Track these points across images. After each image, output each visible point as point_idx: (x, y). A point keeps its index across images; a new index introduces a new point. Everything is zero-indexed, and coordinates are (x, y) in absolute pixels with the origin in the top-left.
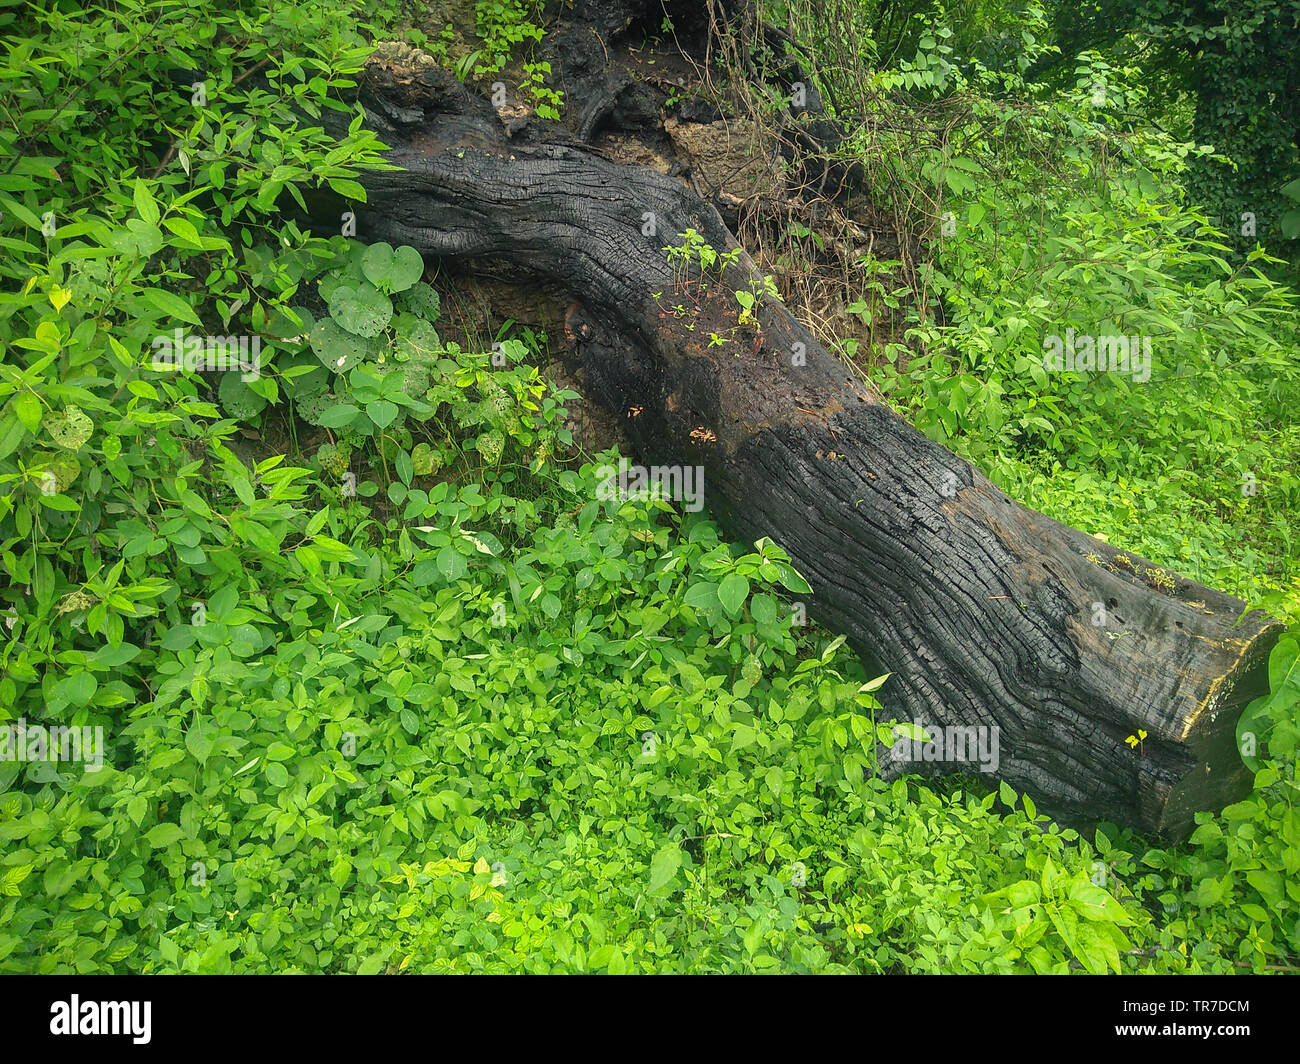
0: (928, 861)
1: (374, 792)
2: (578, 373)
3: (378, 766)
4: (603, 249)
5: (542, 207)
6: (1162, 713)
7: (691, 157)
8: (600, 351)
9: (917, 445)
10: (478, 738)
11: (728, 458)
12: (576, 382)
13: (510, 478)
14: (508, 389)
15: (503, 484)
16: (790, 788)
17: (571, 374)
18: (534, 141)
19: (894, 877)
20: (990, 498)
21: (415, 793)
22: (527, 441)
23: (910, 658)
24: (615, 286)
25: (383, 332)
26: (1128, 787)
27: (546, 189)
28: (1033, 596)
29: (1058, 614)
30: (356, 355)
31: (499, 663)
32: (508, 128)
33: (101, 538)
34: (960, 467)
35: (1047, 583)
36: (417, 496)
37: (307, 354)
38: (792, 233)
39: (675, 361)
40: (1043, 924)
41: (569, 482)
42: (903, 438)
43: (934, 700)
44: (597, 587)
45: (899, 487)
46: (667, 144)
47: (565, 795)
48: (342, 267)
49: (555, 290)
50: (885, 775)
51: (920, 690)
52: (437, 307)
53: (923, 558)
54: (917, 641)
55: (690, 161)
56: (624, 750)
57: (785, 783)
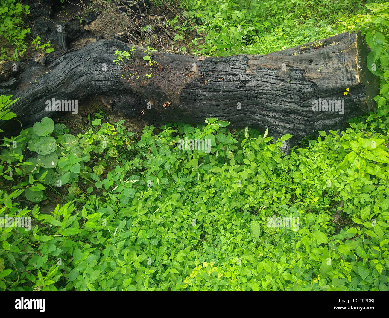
0: (319, 168)
1: (160, 269)
2: (119, 114)
3: (156, 260)
4: (97, 75)
5: (71, 77)
6: (348, 80)
7: (99, 32)
8: (120, 104)
9: (225, 61)
10: (175, 231)
11: (179, 105)
12: (120, 117)
13: (125, 156)
14: (104, 134)
15: (124, 159)
16: (265, 177)
17: (117, 116)
18: (52, 61)
19: (314, 179)
20: (257, 59)
21: (171, 260)
22: (121, 143)
23: (269, 119)
24: (109, 83)
25: (57, 147)
26: (353, 106)
27: (67, 72)
28: (290, 76)
29: (300, 76)
30: (55, 158)
31: (164, 207)
32: (42, 63)
33: (28, 269)
34: (242, 58)
35: (290, 70)
36: (105, 182)
37: (42, 170)
38: (143, 31)
39: (142, 90)
40: (363, 160)
41: (141, 145)
42: (220, 62)
43: (284, 124)
44: (172, 166)
45: (231, 76)
46: (90, 33)
47: (209, 226)
48: (31, 138)
49: (94, 97)
50: (286, 154)
51: (279, 125)
52: (66, 128)
53: (253, 90)
54: (268, 113)
55: (100, 33)
56: (213, 201)
57: (263, 177)
